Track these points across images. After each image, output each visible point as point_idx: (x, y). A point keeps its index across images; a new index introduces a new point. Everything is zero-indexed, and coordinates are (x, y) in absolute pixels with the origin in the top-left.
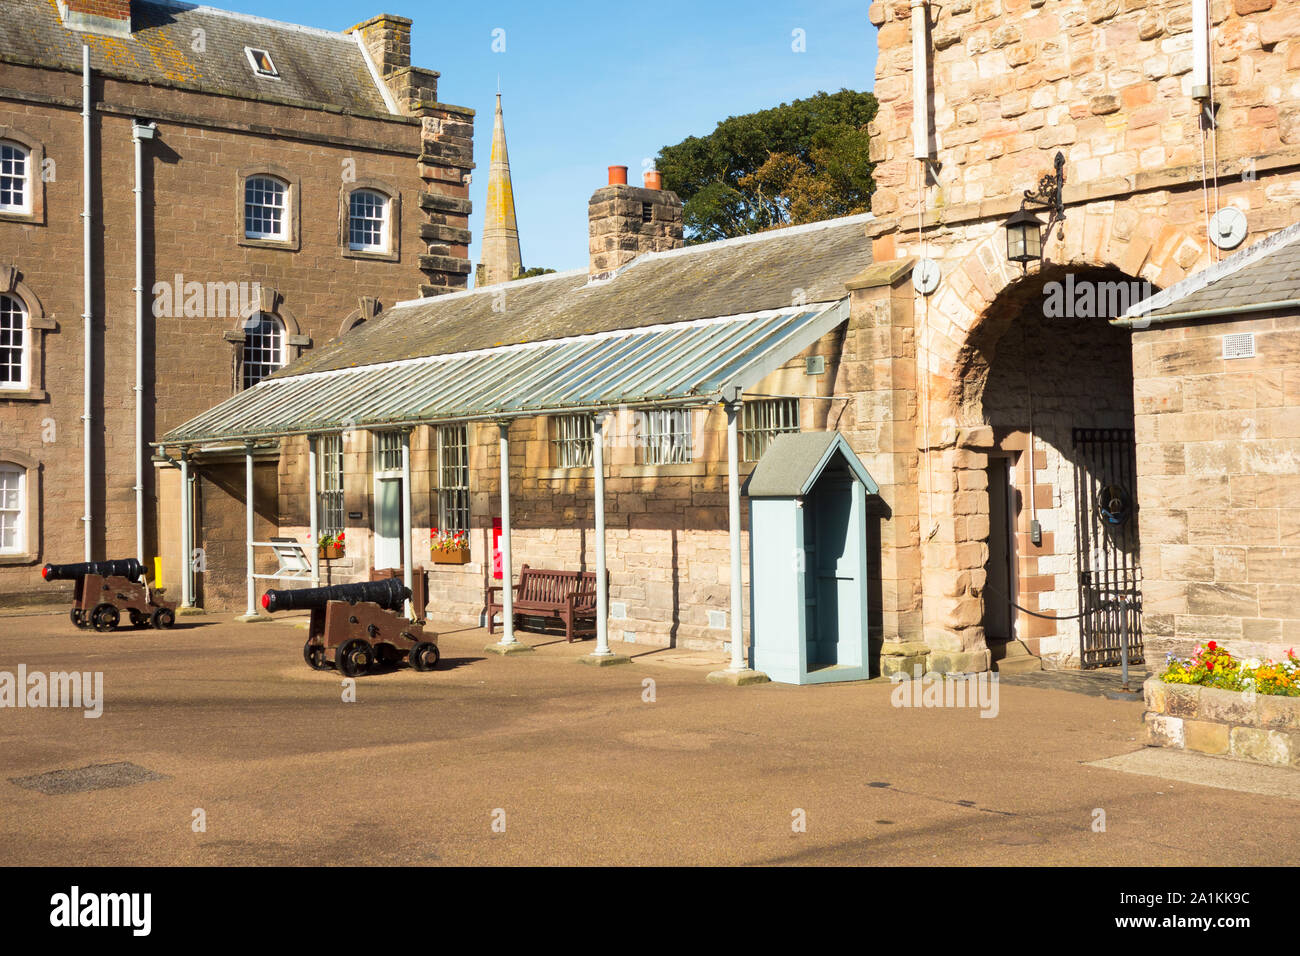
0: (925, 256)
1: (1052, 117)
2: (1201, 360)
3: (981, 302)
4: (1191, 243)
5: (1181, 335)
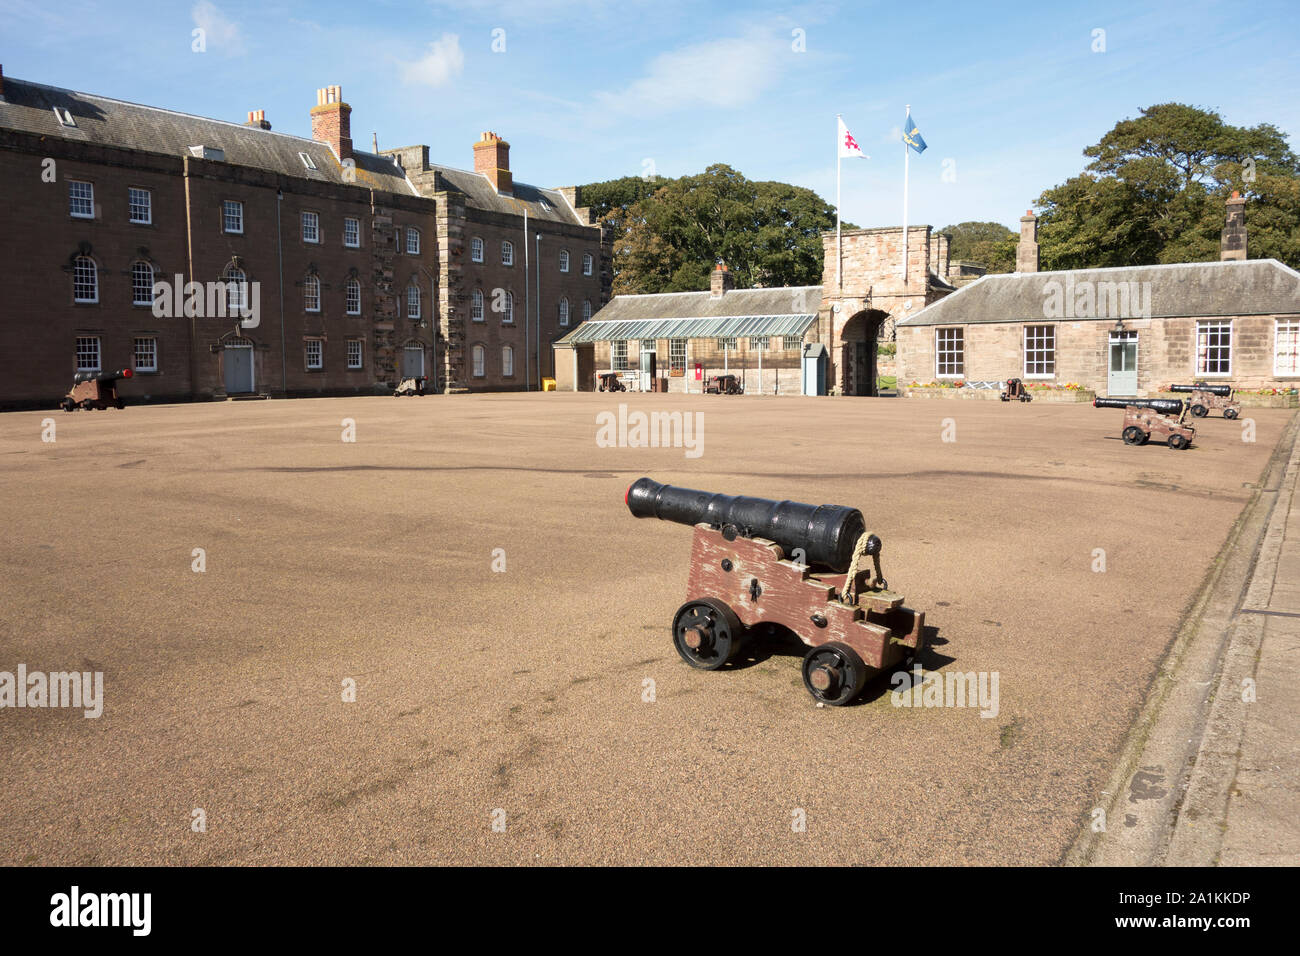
0: (837, 305)
1: (870, 278)
2: (910, 333)
3: (850, 316)
4: (900, 308)
5: (906, 328)
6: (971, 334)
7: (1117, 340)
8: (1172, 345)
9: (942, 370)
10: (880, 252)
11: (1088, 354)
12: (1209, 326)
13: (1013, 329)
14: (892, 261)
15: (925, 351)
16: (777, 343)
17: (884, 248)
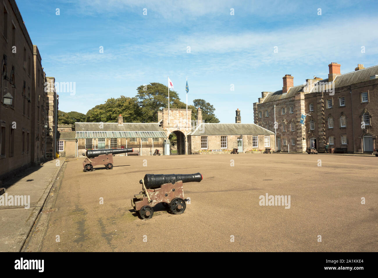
0: (167, 129)
3: (171, 132)
4: (185, 131)
5: (194, 136)
6: (209, 138)
7: (238, 140)
8: (249, 141)
9: (202, 147)
10: (179, 115)
11: (234, 143)
12: (254, 137)
13: (219, 137)
14: (183, 118)
15: (199, 142)
16: (151, 140)
17: (181, 114)
